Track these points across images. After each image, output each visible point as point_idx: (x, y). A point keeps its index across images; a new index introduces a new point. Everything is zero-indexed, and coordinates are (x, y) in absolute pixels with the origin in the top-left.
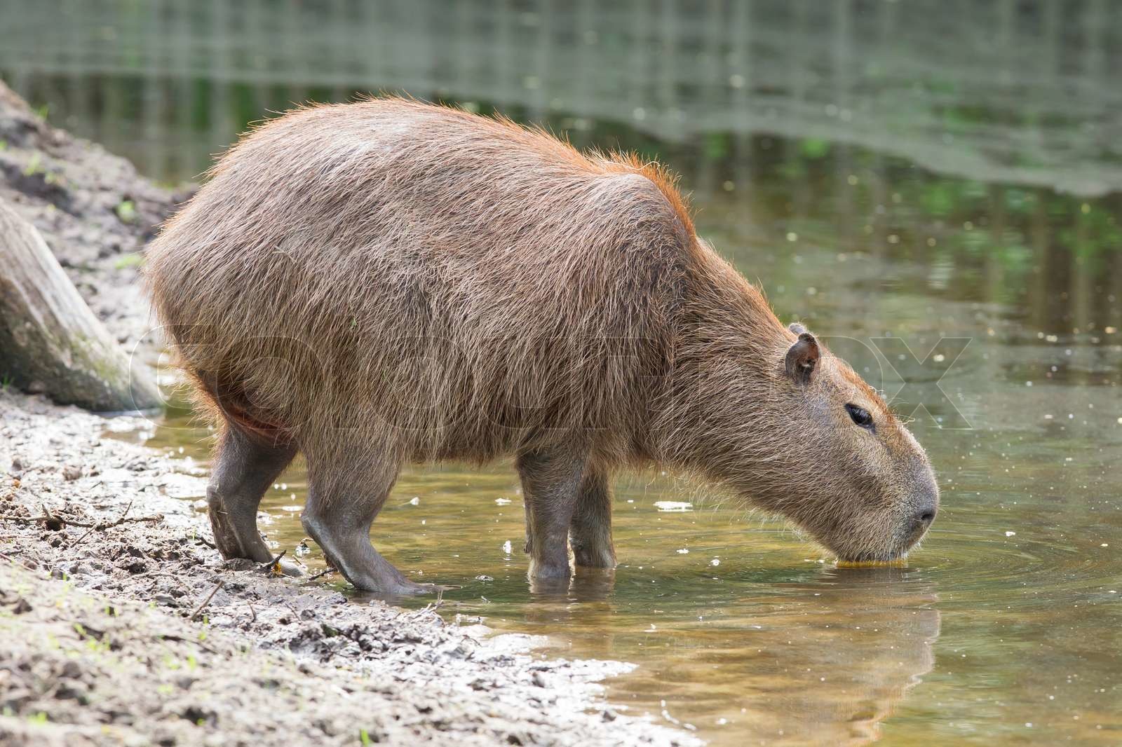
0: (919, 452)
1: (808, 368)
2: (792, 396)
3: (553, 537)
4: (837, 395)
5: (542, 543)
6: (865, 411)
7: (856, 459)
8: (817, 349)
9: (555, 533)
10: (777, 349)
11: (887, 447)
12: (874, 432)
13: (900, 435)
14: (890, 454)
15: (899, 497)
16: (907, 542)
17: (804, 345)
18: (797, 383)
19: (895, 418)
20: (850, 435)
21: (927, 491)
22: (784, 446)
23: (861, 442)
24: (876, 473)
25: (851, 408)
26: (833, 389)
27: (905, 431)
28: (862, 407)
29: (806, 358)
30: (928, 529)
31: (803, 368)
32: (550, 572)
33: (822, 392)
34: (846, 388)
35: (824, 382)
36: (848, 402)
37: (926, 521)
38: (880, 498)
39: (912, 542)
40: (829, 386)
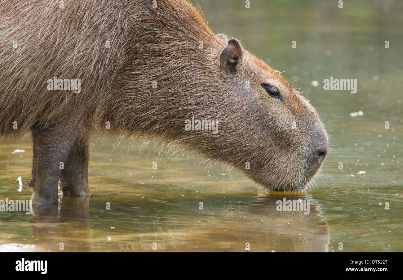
0: (312, 111)
1: (234, 63)
2: (225, 82)
3: (50, 178)
4: (255, 78)
5: (42, 181)
6: (275, 87)
7: (272, 120)
8: (240, 49)
9: (52, 175)
10: (212, 50)
11: (291, 110)
12: (282, 100)
13: (298, 100)
14: (294, 114)
15: (302, 143)
16: (310, 174)
17: (231, 47)
18: (227, 73)
19: (294, 90)
20: (267, 104)
21: (320, 136)
22: (223, 115)
23: (274, 109)
24: (286, 128)
25: (265, 86)
26: (253, 74)
27: (302, 98)
28: (272, 85)
29: (233, 56)
30: (323, 163)
31: (231, 63)
32: (45, 202)
33: (245, 77)
34: (261, 73)
35: (246, 70)
36: (263, 82)
37: (321, 157)
38: (290, 145)
39: (313, 173)
40: (249, 73)
